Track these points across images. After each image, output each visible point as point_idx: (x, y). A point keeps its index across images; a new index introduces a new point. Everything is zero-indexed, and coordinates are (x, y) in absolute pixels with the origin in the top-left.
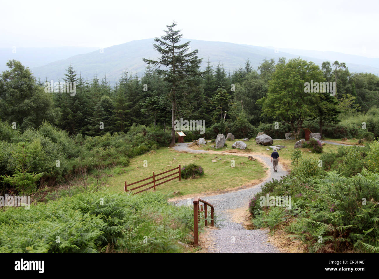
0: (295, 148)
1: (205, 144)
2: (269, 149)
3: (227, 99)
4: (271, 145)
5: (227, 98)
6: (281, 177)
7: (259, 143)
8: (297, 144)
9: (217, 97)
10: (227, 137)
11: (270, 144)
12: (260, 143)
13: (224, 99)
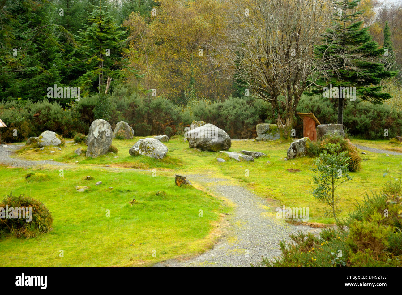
0: (289, 158)
1: (59, 145)
2: (223, 160)
3: (114, 39)
4: (227, 150)
5: (116, 37)
6: (293, 238)
7: (195, 145)
8: (294, 148)
9: (91, 31)
10: (116, 130)
11: (223, 146)
12: (198, 147)
13: (107, 39)
